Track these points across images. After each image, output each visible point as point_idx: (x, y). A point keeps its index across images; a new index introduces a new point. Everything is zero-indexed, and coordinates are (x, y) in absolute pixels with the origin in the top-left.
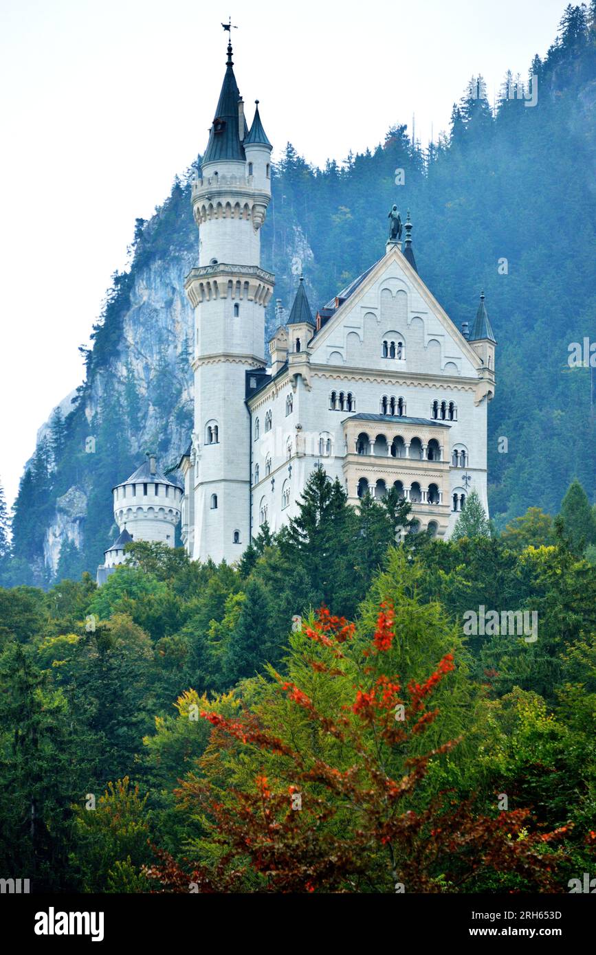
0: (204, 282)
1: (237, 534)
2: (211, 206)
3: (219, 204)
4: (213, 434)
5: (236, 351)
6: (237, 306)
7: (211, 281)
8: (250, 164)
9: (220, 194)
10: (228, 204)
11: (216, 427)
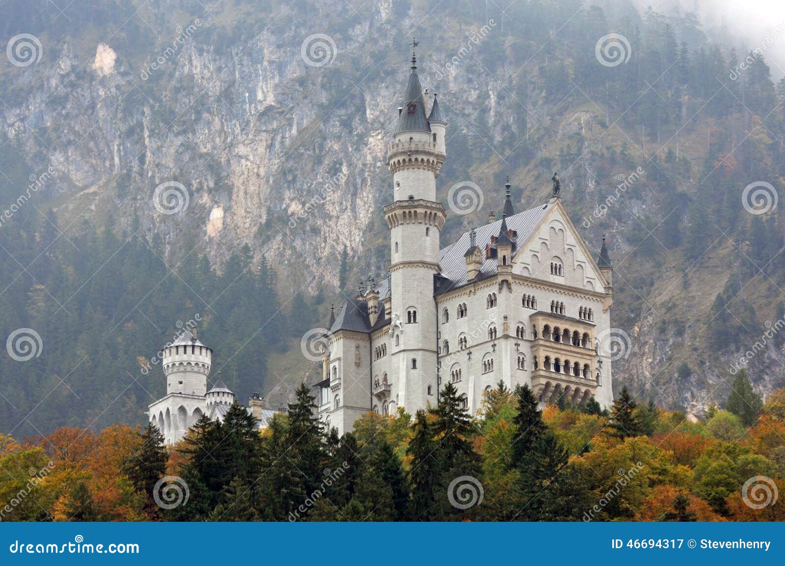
0: (407, 211)
1: (429, 388)
2: (410, 160)
3: (416, 159)
4: (412, 317)
5: (428, 260)
6: (427, 229)
7: (412, 211)
8: (435, 135)
9: (417, 152)
10: (422, 160)
11: (415, 312)
